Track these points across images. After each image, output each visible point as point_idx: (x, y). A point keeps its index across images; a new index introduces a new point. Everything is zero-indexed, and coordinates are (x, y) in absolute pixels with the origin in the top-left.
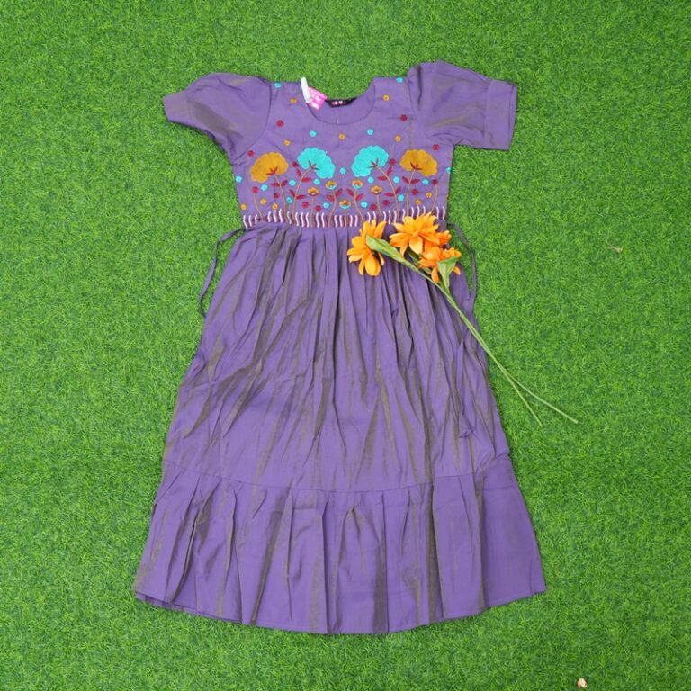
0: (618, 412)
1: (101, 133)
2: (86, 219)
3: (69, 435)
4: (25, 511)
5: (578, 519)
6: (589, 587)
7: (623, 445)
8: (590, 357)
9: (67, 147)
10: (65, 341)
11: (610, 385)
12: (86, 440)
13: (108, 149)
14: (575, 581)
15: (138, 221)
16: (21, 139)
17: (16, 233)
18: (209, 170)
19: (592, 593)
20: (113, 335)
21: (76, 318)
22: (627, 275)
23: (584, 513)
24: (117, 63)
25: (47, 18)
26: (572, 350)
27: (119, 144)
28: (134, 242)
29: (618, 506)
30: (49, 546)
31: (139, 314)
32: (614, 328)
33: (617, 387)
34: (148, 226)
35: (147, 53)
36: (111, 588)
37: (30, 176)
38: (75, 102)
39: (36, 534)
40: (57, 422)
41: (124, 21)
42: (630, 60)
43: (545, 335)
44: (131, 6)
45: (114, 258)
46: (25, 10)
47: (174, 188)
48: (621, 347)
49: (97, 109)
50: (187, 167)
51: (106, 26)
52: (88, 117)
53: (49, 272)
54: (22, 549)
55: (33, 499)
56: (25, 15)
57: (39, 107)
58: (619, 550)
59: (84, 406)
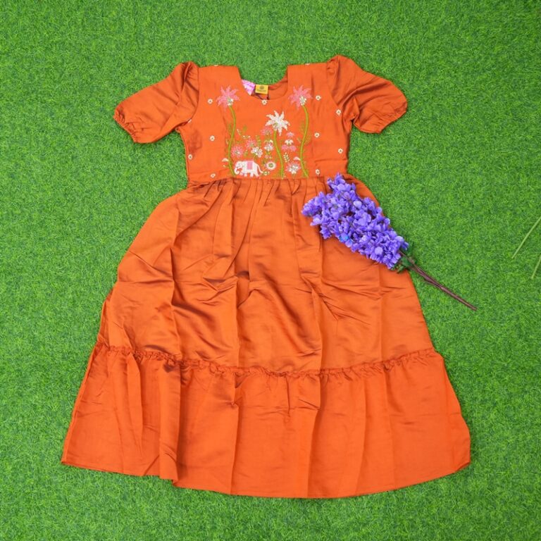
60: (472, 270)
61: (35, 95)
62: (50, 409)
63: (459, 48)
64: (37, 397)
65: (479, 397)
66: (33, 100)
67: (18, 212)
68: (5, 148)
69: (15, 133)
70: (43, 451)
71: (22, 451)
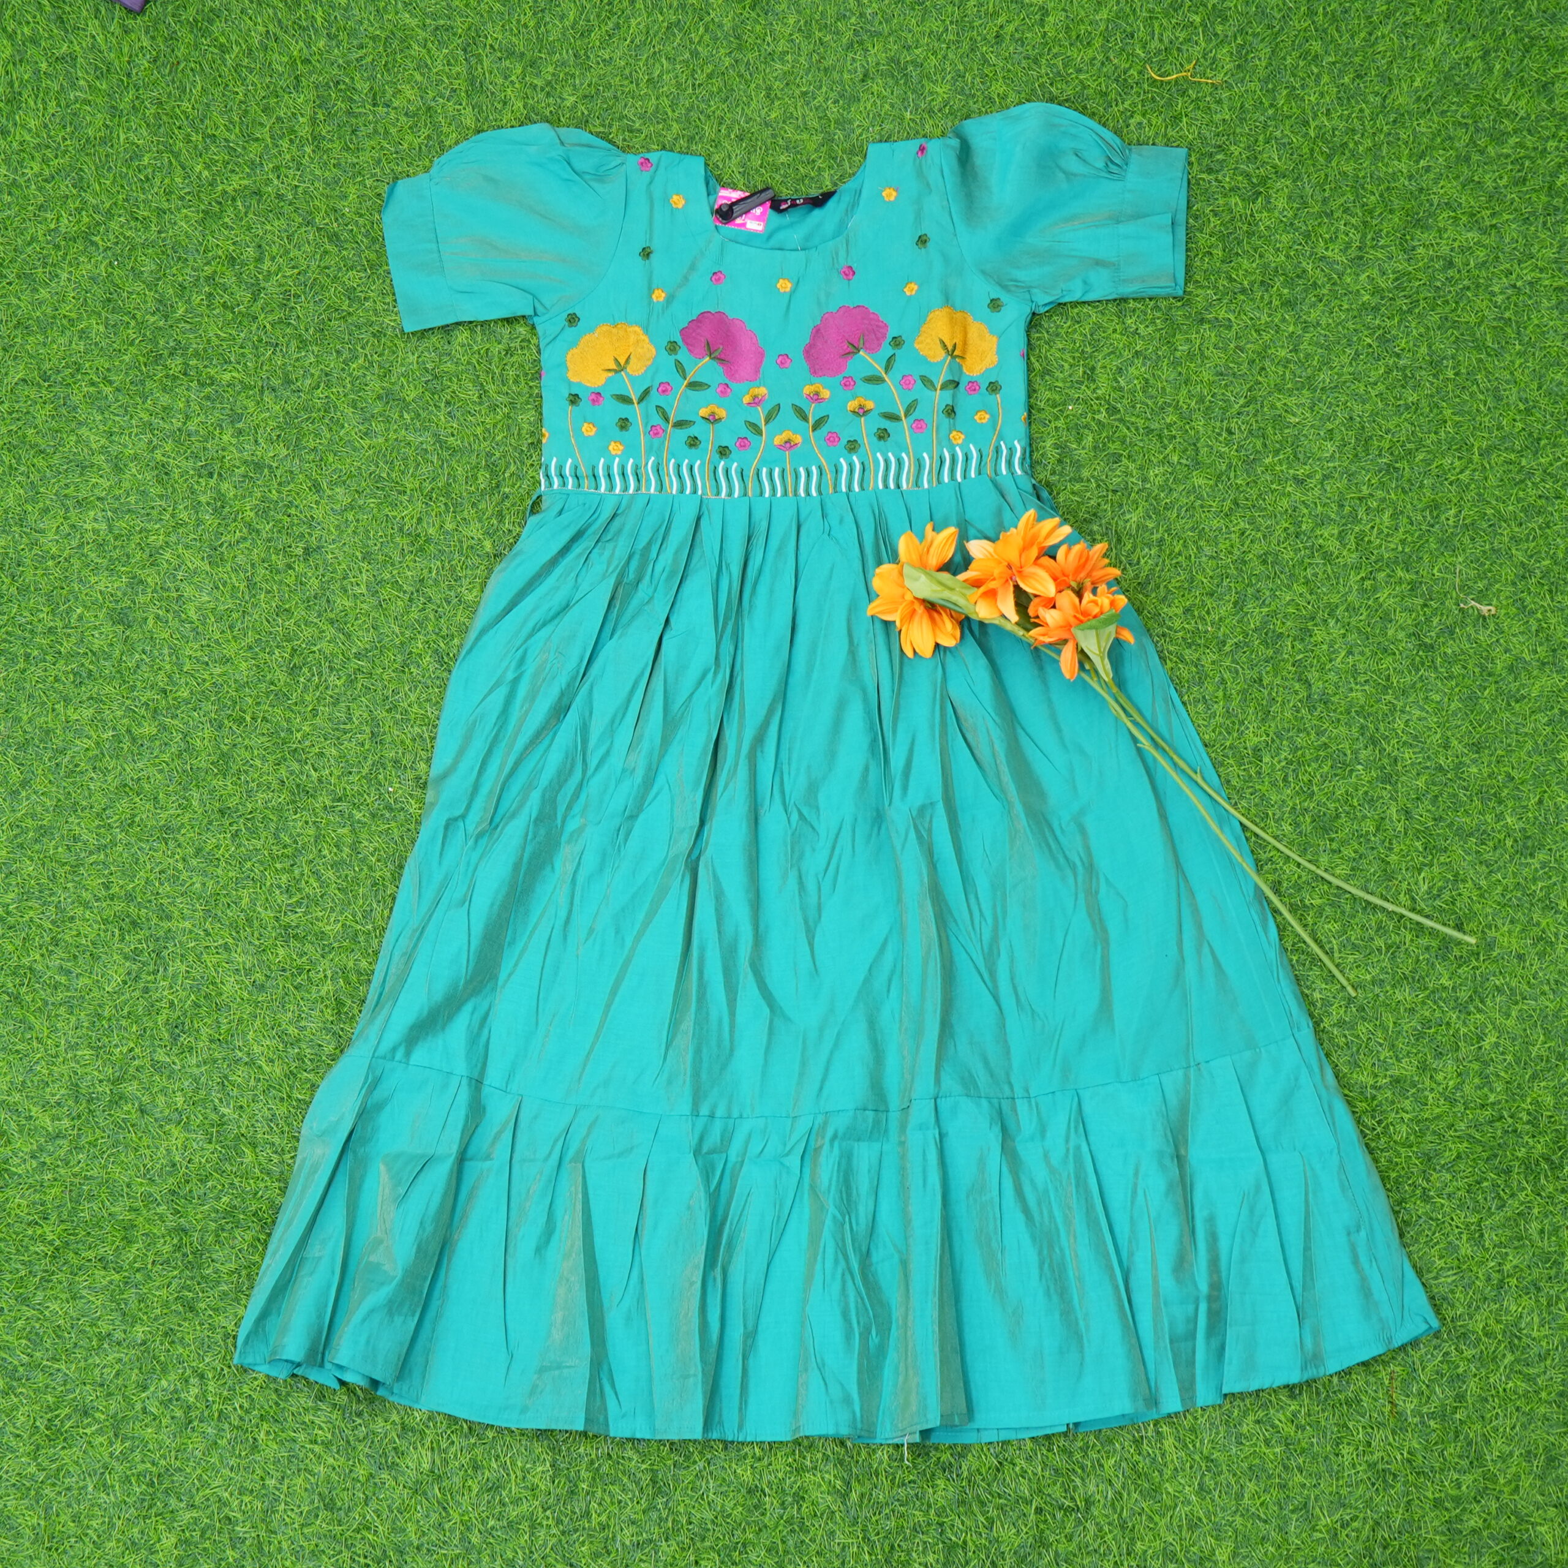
0: (1514, 997)
1: (240, 432)
2: (217, 636)
3: (211, 1147)
4: (118, 1335)
5: (1439, 1263)
6: (1478, 1426)
7: (1534, 1077)
8: (1436, 869)
9: (163, 471)
10: (187, 925)
11: (1491, 933)
12: (249, 1157)
13: (258, 466)
14: (1442, 1416)
15: (340, 630)
16: (55, 460)
17: (57, 679)
18: (497, 498)
19: (1488, 1442)
20: (299, 904)
21: (210, 869)
22: (1511, 669)
23: (1452, 1248)
24: (267, 265)
25: (100, 176)
26: (1393, 858)
27: (285, 452)
28: (332, 679)
29: (1534, 1227)
30: (179, 1413)
31: (355, 847)
32: (1490, 796)
33: (1508, 939)
34: (363, 640)
35: (334, 238)
36: (330, 1506)
37: (81, 546)
38: (175, 365)
39: (145, 1388)
40: (181, 1120)
41: (276, 168)
42: (1475, 157)
43: (1325, 826)
44: (292, 131)
45: (288, 720)
46: (45, 161)
47: (420, 544)
48: (1509, 843)
49: (227, 376)
50: (447, 495)
51: (236, 182)
52: (208, 398)
53: (140, 765)
54: (117, 1426)
55: (133, 1305)
56: (47, 173)
57: (93, 384)
58: (1546, 1331)
59: (239, 1075)
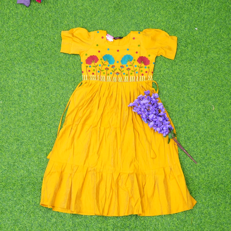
60: (226, 143)
61: (30, 59)
62: (36, 203)
63: (221, 41)
64: (30, 197)
65: (229, 201)
66: (29, 61)
67: (22, 112)
68: (16, 83)
69: (21, 76)
70: (32, 222)
71: (23, 221)
